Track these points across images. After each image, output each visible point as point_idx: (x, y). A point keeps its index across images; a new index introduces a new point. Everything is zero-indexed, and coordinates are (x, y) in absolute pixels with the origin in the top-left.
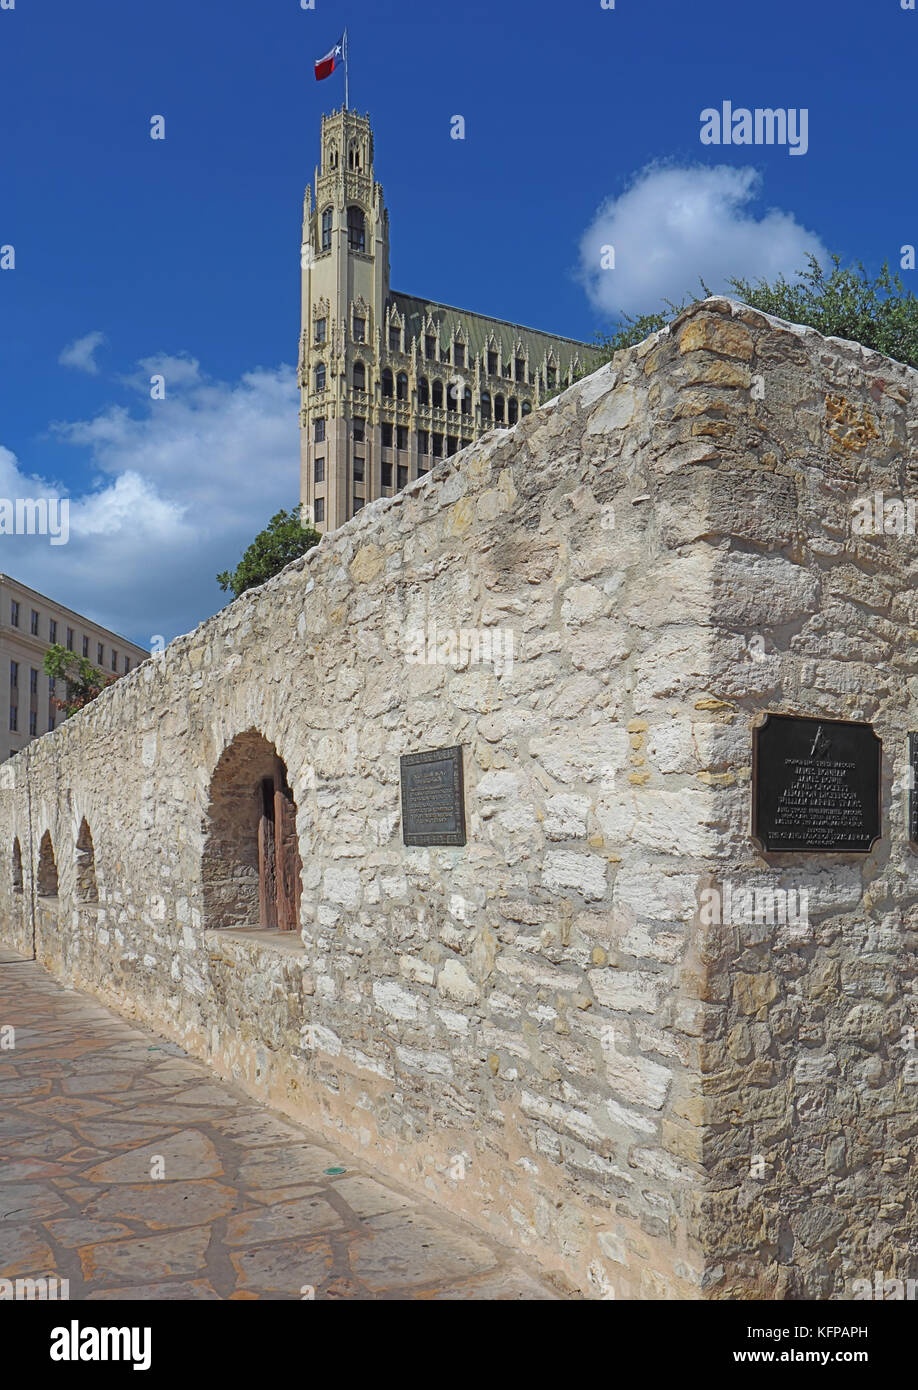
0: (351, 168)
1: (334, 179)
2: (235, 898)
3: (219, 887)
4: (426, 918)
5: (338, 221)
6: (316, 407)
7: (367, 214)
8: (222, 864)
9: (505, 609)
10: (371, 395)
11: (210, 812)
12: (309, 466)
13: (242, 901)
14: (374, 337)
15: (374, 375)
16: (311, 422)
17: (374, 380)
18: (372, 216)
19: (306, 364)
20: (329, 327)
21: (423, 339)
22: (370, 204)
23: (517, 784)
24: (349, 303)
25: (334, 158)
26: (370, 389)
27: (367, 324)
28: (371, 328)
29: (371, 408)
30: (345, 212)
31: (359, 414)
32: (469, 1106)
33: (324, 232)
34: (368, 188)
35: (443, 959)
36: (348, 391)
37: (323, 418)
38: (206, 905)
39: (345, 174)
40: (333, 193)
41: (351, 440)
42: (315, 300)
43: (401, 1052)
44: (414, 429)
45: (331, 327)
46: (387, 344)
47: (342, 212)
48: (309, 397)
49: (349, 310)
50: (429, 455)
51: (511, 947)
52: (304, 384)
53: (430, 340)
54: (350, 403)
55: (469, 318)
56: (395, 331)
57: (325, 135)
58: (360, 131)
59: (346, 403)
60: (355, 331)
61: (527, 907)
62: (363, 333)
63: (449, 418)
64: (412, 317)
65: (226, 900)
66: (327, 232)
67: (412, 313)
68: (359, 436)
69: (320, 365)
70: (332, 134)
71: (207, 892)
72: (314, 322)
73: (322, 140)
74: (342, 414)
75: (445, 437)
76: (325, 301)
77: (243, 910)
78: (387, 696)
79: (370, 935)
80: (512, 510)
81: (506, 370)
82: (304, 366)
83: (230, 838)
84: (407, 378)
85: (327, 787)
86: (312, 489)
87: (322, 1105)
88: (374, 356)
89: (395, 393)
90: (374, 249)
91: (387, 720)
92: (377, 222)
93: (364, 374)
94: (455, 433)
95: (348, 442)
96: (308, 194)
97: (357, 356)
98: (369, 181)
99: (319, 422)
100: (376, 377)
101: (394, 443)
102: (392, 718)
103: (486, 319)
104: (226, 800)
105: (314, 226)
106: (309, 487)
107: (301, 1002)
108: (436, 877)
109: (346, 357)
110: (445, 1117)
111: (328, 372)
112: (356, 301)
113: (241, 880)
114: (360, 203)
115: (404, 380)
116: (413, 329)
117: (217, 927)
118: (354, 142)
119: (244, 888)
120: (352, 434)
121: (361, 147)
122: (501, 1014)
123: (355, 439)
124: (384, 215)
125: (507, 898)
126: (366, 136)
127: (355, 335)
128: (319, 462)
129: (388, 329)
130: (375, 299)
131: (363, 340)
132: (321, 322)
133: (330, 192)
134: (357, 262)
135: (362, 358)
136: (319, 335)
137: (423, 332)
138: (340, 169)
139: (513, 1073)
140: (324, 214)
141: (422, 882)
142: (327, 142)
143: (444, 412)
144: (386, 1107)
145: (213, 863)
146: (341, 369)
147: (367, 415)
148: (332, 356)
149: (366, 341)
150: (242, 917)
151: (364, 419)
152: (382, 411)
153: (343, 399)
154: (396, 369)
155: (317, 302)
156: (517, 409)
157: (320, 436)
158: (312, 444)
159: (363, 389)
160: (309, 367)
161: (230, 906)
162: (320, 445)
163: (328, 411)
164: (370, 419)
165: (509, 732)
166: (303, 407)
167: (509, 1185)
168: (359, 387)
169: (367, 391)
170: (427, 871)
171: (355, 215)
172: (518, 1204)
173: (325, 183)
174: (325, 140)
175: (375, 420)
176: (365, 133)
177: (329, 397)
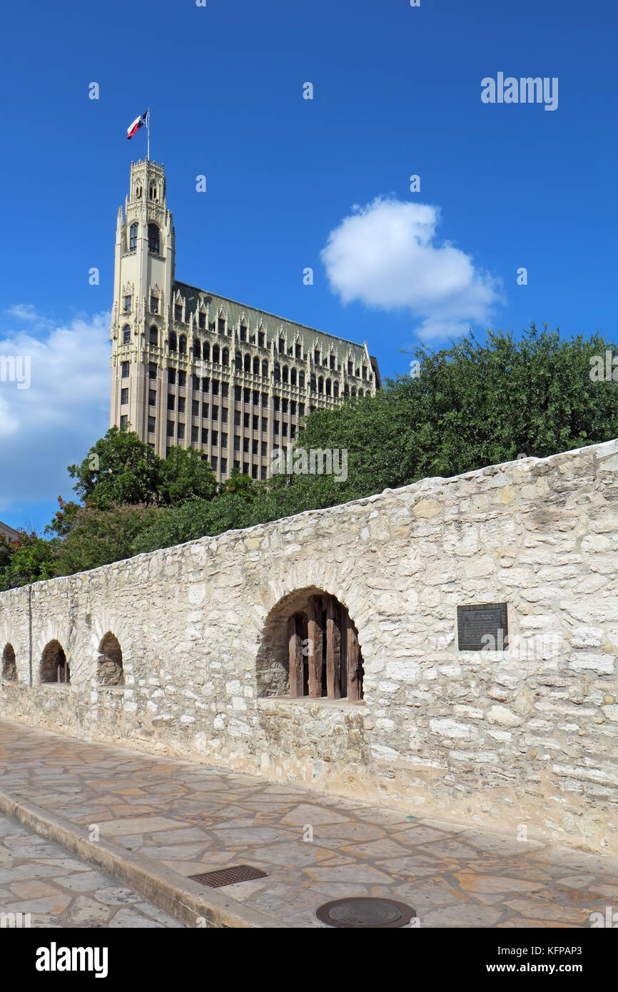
0: (151, 198)
1: (139, 204)
2: (272, 681)
3: (264, 674)
4: (477, 686)
5: (142, 233)
6: (123, 354)
7: (161, 230)
8: (266, 661)
9: (542, 541)
10: (161, 349)
11: (264, 632)
12: (117, 394)
13: (275, 682)
14: (164, 310)
15: (163, 336)
16: (119, 364)
17: (164, 339)
18: (165, 232)
19: (117, 325)
20: (134, 301)
21: (197, 314)
22: (163, 223)
23: (552, 622)
24: (148, 287)
25: (139, 191)
26: (161, 345)
27: (160, 302)
28: (163, 305)
29: (162, 357)
30: (147, 227)
31: (153, 361)
32: (513, 776)
33: (131, 239)
34: (162, 213)
35: (489, 706)
36: (146, 345)
37: (128, 362)
38: (258, 685)
39: (147, 202)
40: (138, 214)
41: (148, 378)
42: (124, 283)
43: (454, 754)
44: (190, 373)
45: (135, 302)
46: (173, 316)
47: (145, 227)
48: (118, 347)
49: (148, 292)
50: (200, 391)
51: (545, 698)
52: (115, 338)
53: (202, 316)
54: (147, 353)
55: (228, 303)
56: (179, 308)
57: (133, 175)
58: (157, 175)
59: (145, 353)
60: (152, 305)
61: (558, 679)
62: (157, 308)
63: (214, 367)
64: (189, 299)
65: (268, 682)
66: (134, 238)
67: (190, 297)
68: (153, 375)
69: (127, 327)
70: (138, 175)
71: (258, 677)
72: (123, 297)
73: (131, 178)
74: (142, 360)
75: (211, 379)
76: (131, 284)
77: (275, 687)
78: (446, 576)
79: (428, 696)
80: (546, 496)
81: (252, 339)
82: (115, 326)
83: (271, 646)
84: (186, 339)
85: (389, 620)
86: (119, 408)
87: (379, 788)
88: (164, 323)
89: (178, 348)
90: (166, 253)
91: (444, 588)
92: (168, 236)
93: (157, 335)
94: (218, 377)
95: (145, 379)
96: (120, 213)
97: (153, 322)
98: (163, 208)
99: (125, 364)
100: (165, 336)
101: (177, 382)
102: (449, 587)
103: (239, 304)
104: (272, 625)
105: (124, 234)
106: (116, 408)
107: (362, 734)
108: (486, 665)
109: (145, 322)
110: (491, 783)
111: (132, 332)
112: (152, 286)
113: (275, 670)
114: (157, 223)
115: (184, 340)
116: (191, 308)
117: (263, 696)
118: (153, 182)
119: (276, 675)
120: (148, 374)
121: (158, 186)
122: (538, 730)
123: (150, 377)
124: (173, 231)
125: (542, 675)
126: (162, 179)
127: (151, 308)
128: (124, 391)
129: (174, 306)
130: (165, 286)
131: (157, 312)
132: (128, 297)
133: (136, 212)
134: (154, 261)
135: (156, 324)
136: (126, 306)
137: (198, 310)
138: (144, 198)
139: (547, 757)
140: (132, 227)
141: (475, 668)
142: (135, 180)
143: (210, 363)
144: (439, 783)
145: (263, 660)
146: (142, 330)
147: (158, 362)
148: (136, 321)
149: (159, 313)
150: (274, 691)
151: (157, 364)
152: (169, 360)
153: (142, 350)
154: (179, 332)
155: (126, 284)
156: (259, 365)
157: (125, 373)
158: (120, 378)
159: (156, 344)
160: (119, 327)
161: (269, 685)
162: (125, 380)
163: (131, 357)
164: (160, 364)
165: (545, 598)
166: (114, 353)
167: (544, 810)
168: (153, 343)
169: (159, 346)
170: (478, 663)
171: (153, 229)
172: (551, 818)
173: (132, 207)
174: (133, 179)
175: (164, 365)
176: (161, 177)
177: (132, 348)
